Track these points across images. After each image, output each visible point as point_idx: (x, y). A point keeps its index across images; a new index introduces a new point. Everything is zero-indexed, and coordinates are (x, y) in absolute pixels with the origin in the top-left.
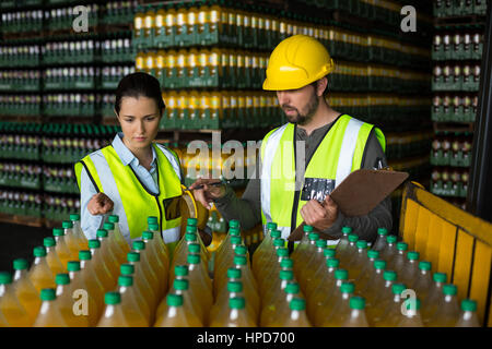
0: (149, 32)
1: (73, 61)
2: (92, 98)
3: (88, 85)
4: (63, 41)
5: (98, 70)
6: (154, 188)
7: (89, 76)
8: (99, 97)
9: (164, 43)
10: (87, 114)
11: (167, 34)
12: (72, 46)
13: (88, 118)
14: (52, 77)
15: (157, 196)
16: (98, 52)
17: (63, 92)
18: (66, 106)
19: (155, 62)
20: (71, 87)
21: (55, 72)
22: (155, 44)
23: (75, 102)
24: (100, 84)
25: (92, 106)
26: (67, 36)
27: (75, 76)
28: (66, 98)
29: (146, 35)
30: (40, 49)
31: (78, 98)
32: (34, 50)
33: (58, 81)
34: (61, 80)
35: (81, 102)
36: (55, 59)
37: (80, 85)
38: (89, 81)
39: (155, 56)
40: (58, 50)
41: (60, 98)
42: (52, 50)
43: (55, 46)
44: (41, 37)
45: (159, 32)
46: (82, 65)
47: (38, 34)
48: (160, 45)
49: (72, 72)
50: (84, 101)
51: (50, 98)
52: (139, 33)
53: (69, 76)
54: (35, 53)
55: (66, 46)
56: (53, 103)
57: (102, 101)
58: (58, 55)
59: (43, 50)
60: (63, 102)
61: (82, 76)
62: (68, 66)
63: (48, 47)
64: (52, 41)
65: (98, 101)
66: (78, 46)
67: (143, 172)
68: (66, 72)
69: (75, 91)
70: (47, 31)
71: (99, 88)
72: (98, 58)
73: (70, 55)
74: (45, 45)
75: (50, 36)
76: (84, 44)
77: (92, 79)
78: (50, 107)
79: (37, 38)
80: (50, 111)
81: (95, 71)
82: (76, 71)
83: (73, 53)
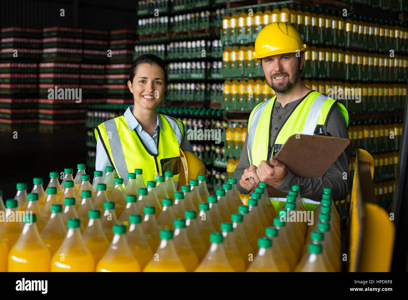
0: (233, 31)
1: (189, 57)
2: (203, 87)
3: (201, 76)
4: (182, 41)
5: (209, 64)
6: (154, 150)
7: (201, 69)
8: (209, 85)
9: (244, 40)
10: (199, 100)
11: (247, 32)
12: (189, 44)
13: (200, 103)
14: (174, 69)
15: (156, 156)
16: (209, 49)
17: (181, 81)
18: (184, 92)
19: (237, 56)
20: (188, 77)
21: (176, 66)
22: (238, 42)
23: (190, 90)
24: (210, 75)
25: (203, 93)
26: (186, 36)
27: (191, 69)
28: (183, 87)
29: (231, 34)
30: (166, 48)
31: (193, 86)
32: (161, 48)
33: (178, 73)
34: (180, 72)
35: (195, 90)
36: (176, 55)
37: (194, 76)
38: (201, 72)
39: (237, 51)
40: (178, 48)
41: (179, 87)
42: (174, 48)
43: (177, 45)
44: (167, 38)
45: (241, 31)
46: (196, 60)
47: (164, 35)
48: (242, 42)
49: (189, 65)
50: (197, 89)
51: (172, 86)
52: (225, 32)
53: (186, 69)
54: (161, 51)
55: (184, 44)
56: (174, 90)
57: (211, 89)
58: (179, 52)
59: (168, 48)
60: (182, 90)
61: (196, 69)
62: (186, 60)
63: (171, 45)
64: (175, 41)
65: (208, 89)
66: (194, 44)
67: (146, 136)
68: (184, 65)
69: (191, 81)
70: (171, 33)
71: (209, 78)
72: (209, 54)
73: (188, 52)
74: (169, 44)
75: (174, 36)
76: (198, 43)
77: (203, 71)
78: (172, 93)
79: (163, 39)
80: (171, 98)
81: (206, 65)
82: (192, 65)
83: (190, 50)
